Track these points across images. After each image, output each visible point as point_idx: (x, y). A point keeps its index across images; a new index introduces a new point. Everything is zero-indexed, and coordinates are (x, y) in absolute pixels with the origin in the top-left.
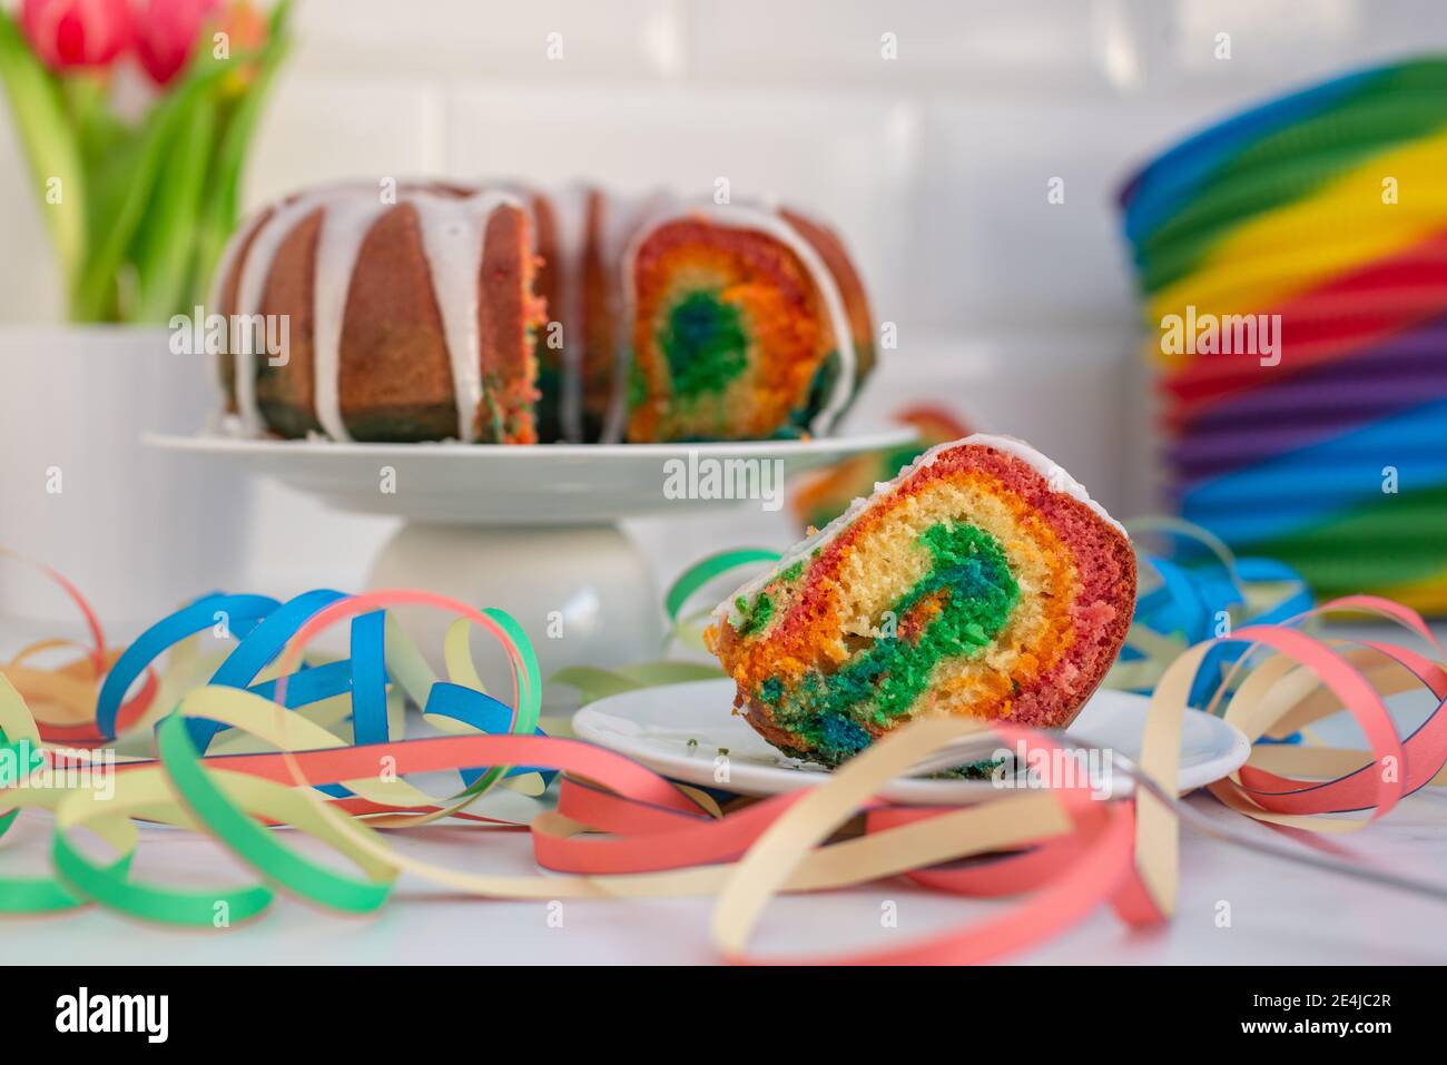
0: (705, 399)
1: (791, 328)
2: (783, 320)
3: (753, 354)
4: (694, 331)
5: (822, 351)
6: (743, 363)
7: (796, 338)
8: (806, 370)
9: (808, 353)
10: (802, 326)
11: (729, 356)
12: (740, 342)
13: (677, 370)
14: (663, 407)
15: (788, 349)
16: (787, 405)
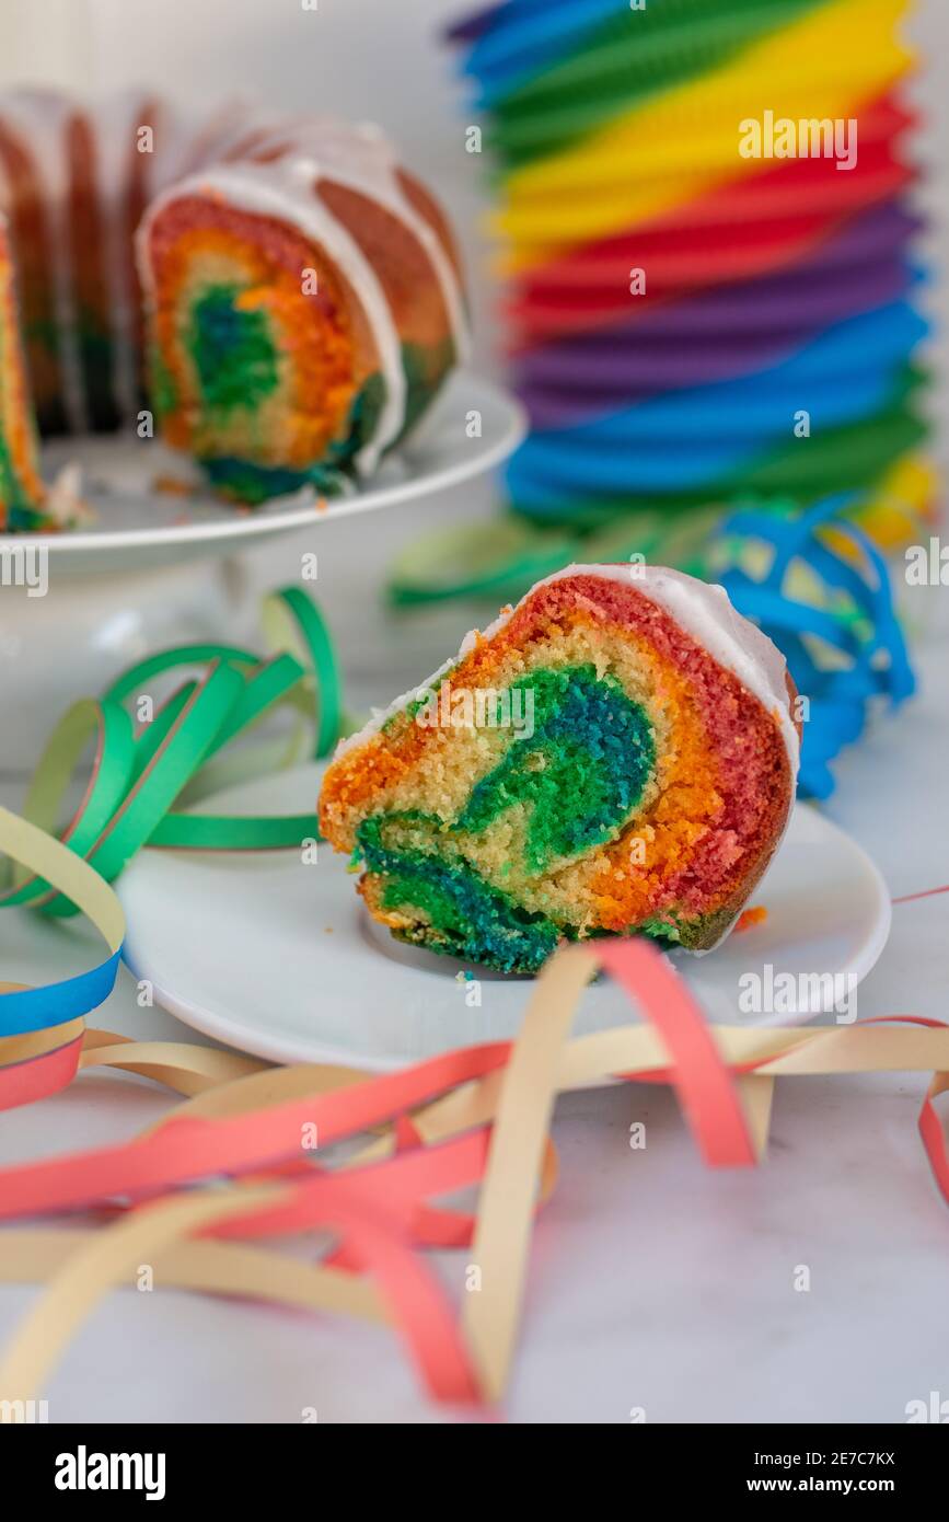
0: (238, 414)
1: (322, 343)
2: (313, 334)
3: (284, 367)
4: (219, 332)
5: (360, 376)
6: (273, 380)
7: (328, 358)
8: (342, 397)
9: (344, 377)
10: (334, 344)
11: (257, 369)
12: (269, 353)
13: (207, 378)
14: (194, 418)
15: (320, 369)
16: (326, 434)
